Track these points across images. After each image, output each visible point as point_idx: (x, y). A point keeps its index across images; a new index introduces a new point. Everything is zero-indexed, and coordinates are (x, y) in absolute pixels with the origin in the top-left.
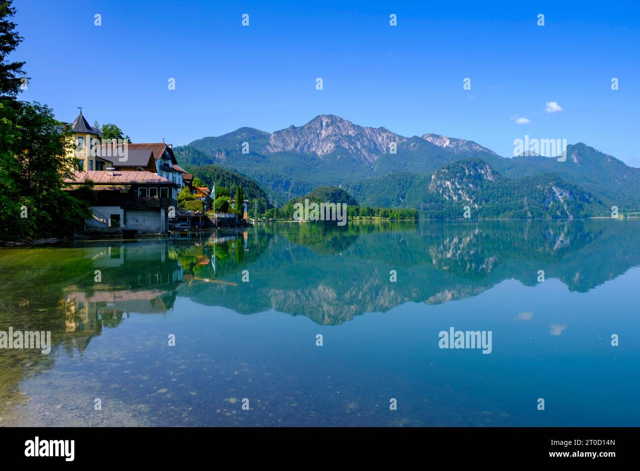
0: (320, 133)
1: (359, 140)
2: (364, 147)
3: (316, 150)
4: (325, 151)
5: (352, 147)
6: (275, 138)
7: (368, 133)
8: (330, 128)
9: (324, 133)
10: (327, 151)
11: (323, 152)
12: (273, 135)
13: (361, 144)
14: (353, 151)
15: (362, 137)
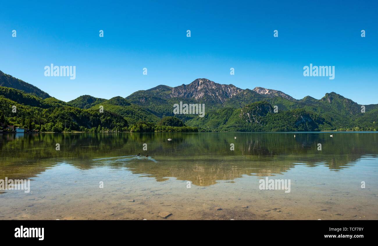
0: (197, 88)
1: (217, 91)
2: (220, 95)
3: (195, 96)
4: (199, 97)
5: (213, 95)
6: (174, 90)
7: (223, 87)
8: (203, 85)
9: (199, 88)
10: (200, 97)
11: (198, 97)
12: (173, 89)
13: (218, 93)
14: (213, 97)
15: (219, 89)
